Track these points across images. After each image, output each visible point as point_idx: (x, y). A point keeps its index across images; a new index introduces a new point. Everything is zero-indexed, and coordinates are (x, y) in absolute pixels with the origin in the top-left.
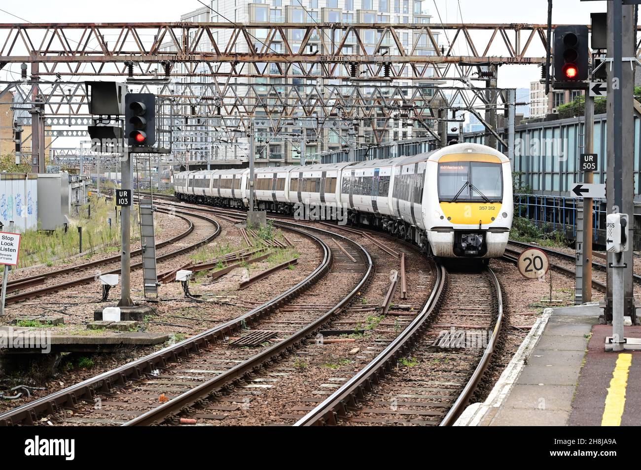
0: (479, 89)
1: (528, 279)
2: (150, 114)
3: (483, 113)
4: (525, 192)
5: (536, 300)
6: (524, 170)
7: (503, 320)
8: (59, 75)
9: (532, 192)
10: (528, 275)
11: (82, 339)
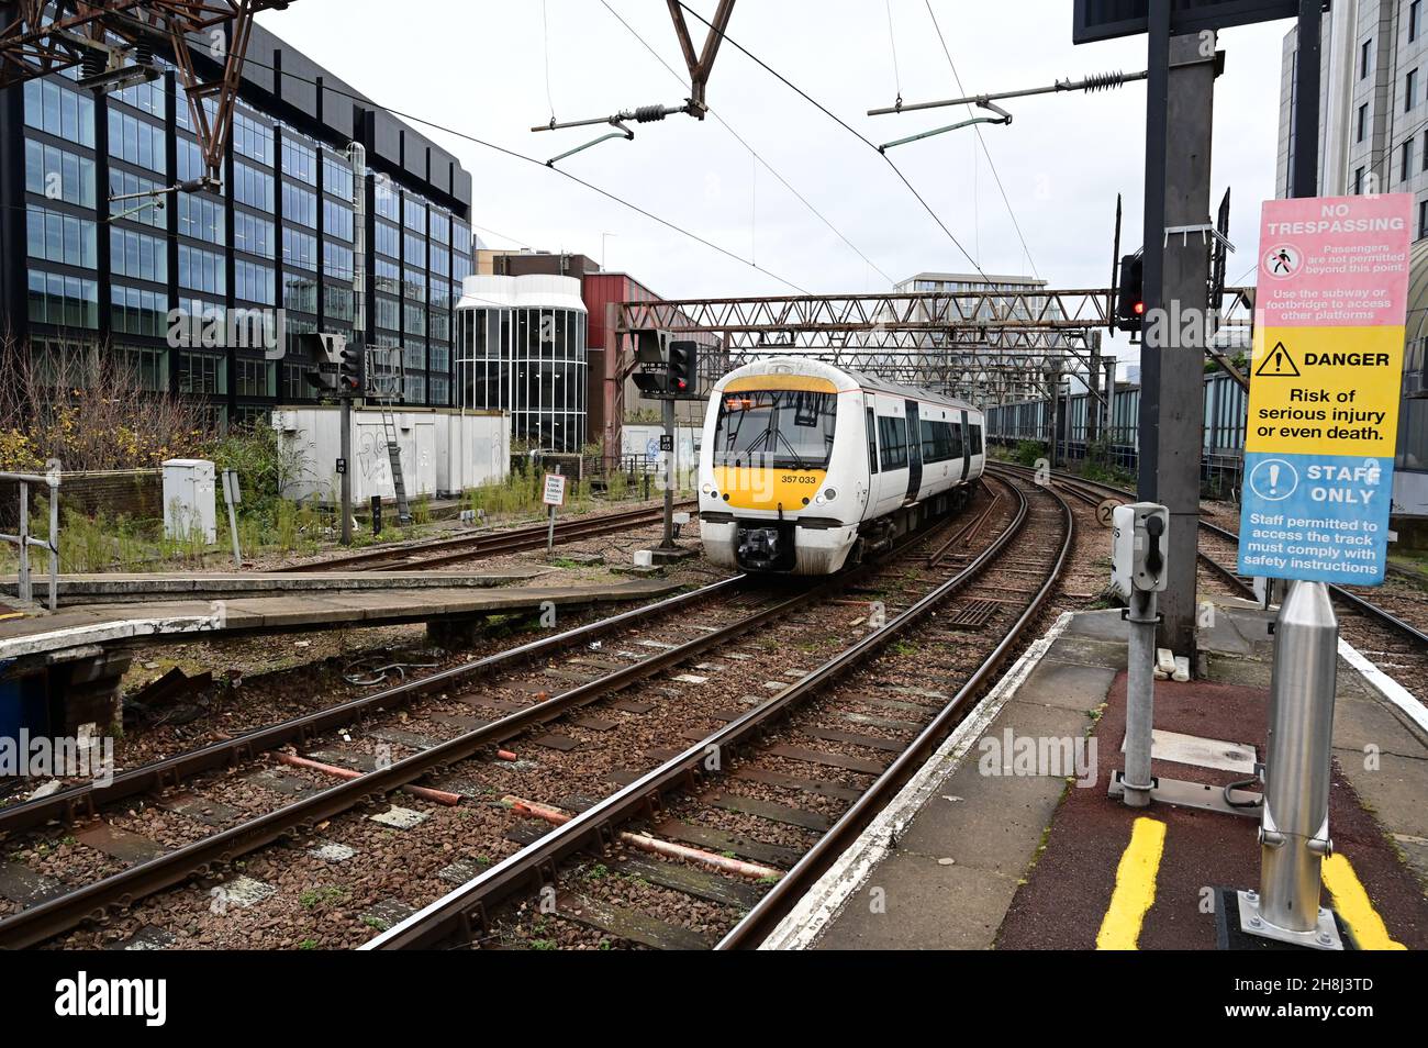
0: (1083, 357)
1: (1105, 528)
2: (690, 361)
3: (1087, 378)
4: (1122, 443)
5: (1104, 555)
6: (1121, 425)
7: (1054, 582)
9: (1128, 443)
10: (1104, 523)
11: (519, 601)
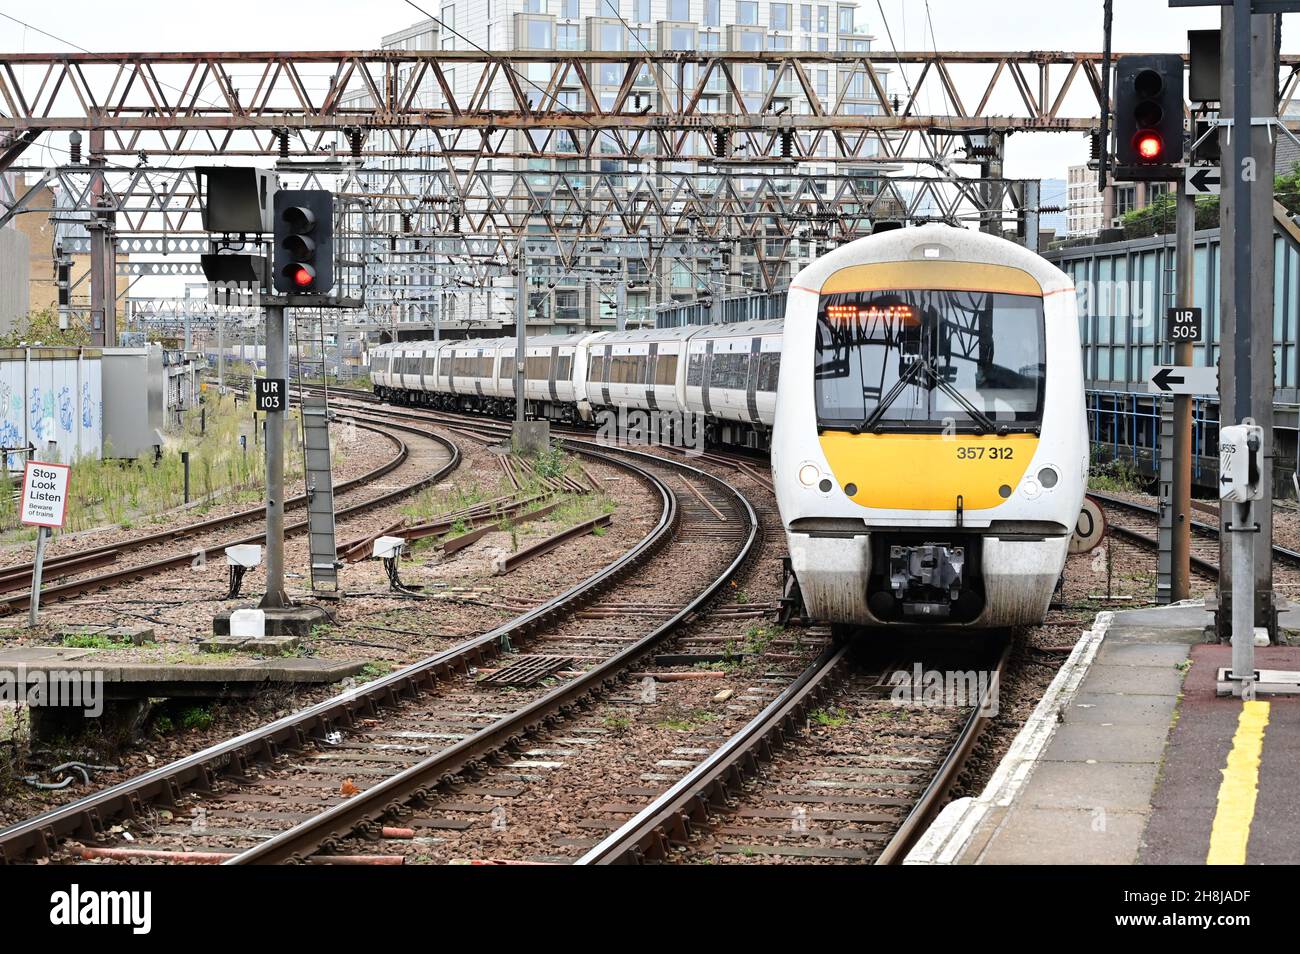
0: (967, 181)
2: (322, 229)
5: (1080, 595)
8: (143, 155)
11: (190, 672)
